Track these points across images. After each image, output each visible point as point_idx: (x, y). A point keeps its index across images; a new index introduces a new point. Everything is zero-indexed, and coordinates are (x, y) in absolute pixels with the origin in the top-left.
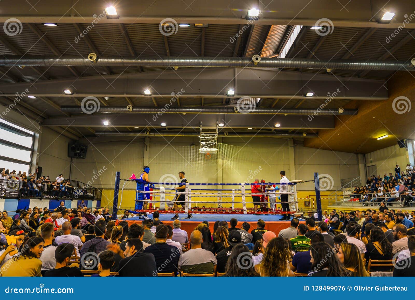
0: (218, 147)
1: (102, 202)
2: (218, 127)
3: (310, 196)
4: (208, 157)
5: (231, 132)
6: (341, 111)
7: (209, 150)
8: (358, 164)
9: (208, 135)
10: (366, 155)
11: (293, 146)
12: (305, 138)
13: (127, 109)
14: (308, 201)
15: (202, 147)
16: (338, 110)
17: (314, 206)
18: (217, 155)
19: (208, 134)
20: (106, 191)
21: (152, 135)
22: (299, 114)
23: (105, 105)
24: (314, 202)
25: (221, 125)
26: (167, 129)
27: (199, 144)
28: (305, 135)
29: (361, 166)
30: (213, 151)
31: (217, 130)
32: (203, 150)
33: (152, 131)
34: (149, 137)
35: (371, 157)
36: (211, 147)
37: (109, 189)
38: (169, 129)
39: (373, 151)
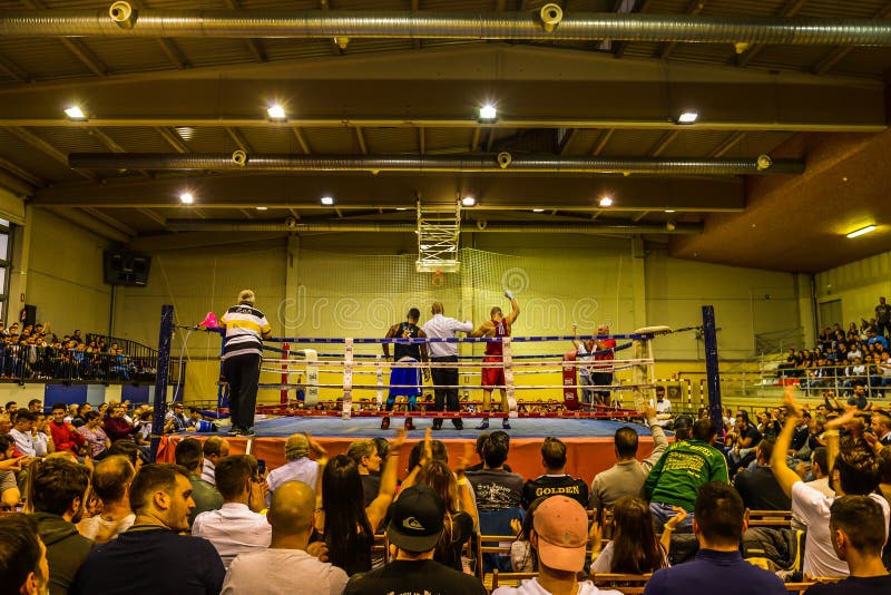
0: (459, 255)
1: (188, 387)
2: (460, 208)
3: (680, 373)
4: (437, 282)
5: (494, 221)
6: (763, 164)
7: (439, 263)
8: (797, 299)
9: (437, 227)
10: (817, 277)
11: (642, 254)
12: (671, 236)
13: (233, 160)
14: (677, 384)
15: (424, 256)
16: (756, 161)
17: (690, 397)
18: (459, 276)
19: (436, 223)
20: (197, 364)
21: (303, 228)
22: (659, 172)
23: (182, 151)
24: (689, 388)
25: (469, 201)
26: (340, 215)
27: (416, 250)
28: (671, 227)
29: (805, 304)
30: (448, 267)
31: (458, 214)
32: (425, 265)
33: (307, 218)
34: (297, 234)
35: (827, 281)
36: (447, 256)
37: (204, 358)
38: (345, 213)
39: (835, 266)
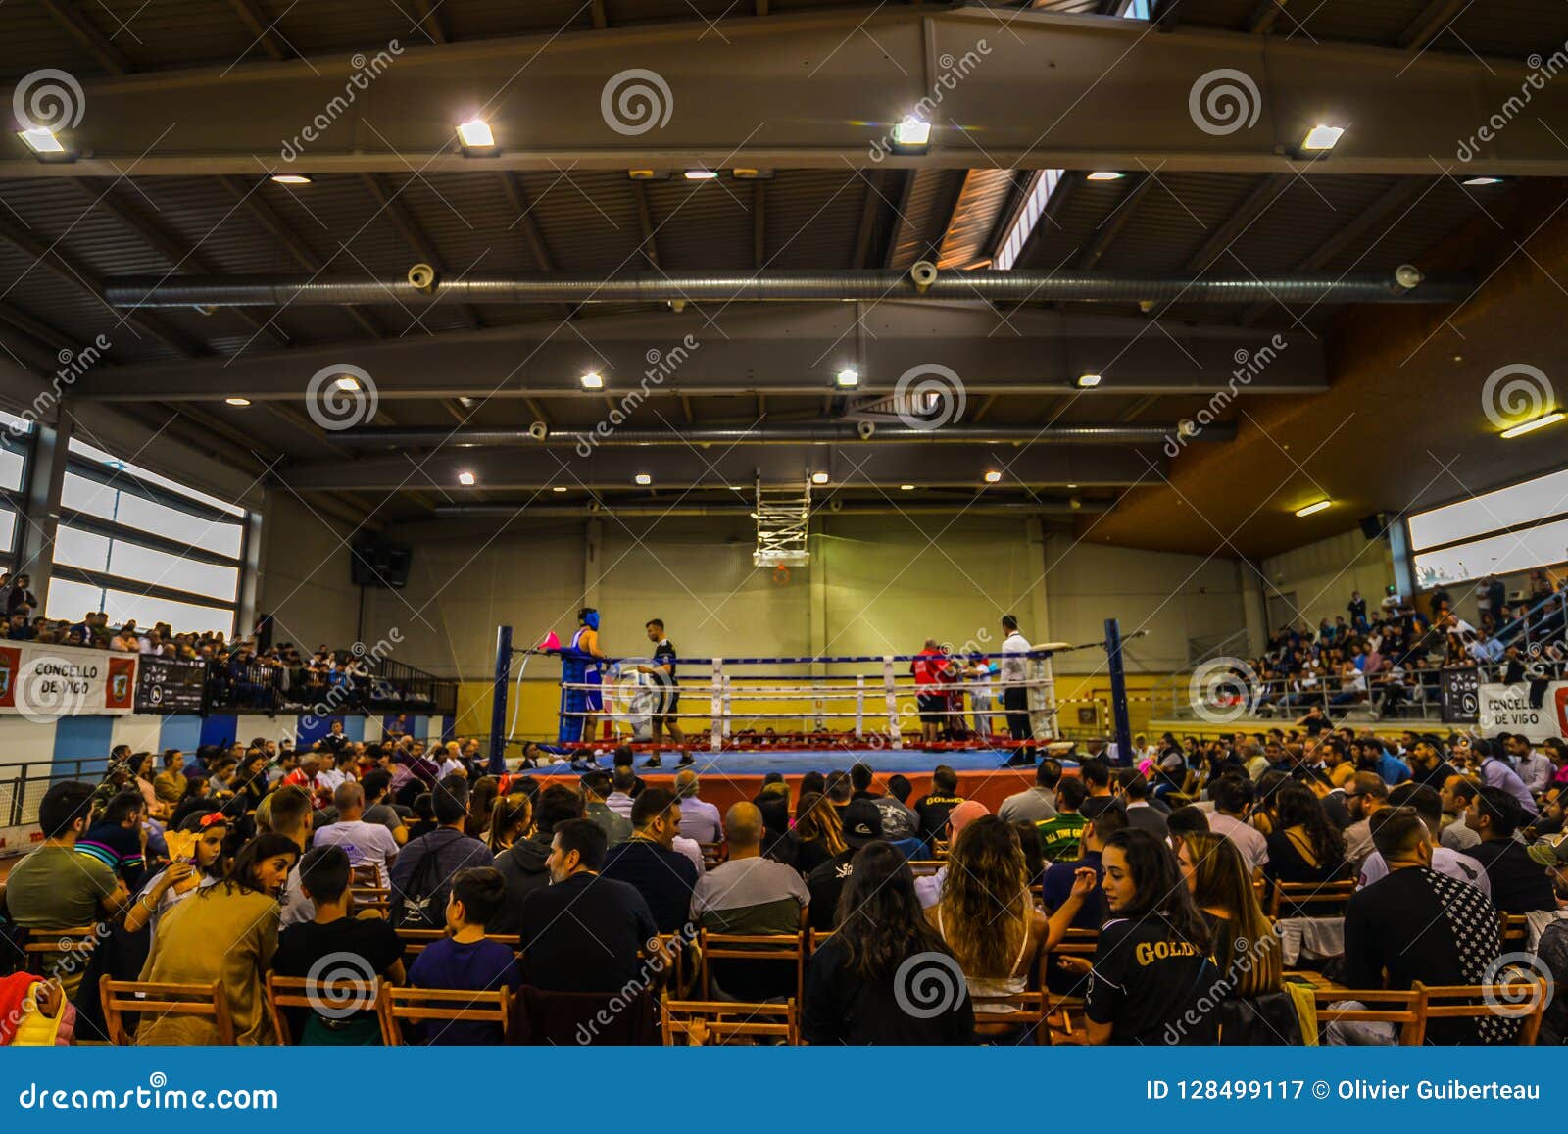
0: (809, 545)
1: (459, 719)
2: (809, 486)
3: (1094, 691)
4: (781, 578)
5: (850, 499)
7: (782, 554)
8: (1239, 591)
9: (780, 510)
10: (1265, 564)
11: (1040, 538)
12: (1076, 515)
13: (531, 434)
14: (1089, 705)
15: (764, 545)
16: (1177, 427)
17: (1107, 721)
18: (808, 570)
19: (779, 505)
20: (471, 686)
21: (609, 512)
22: (1057, 441)
23: (464, 422)
24: (1107, 710)
25: (821, 478)
26: (654, 493)
27: (755, 538)
28: (1076, 505)
29: (1250, 598)
30: (795, 560)
31: (808, 493)
32: (767, 556)
33: (610, 499)
34: (598, 518)
35: (1278, 568)
36: (790, 546)
37: (480, 680)
38: (660, 492)
39: (1285, 549)
